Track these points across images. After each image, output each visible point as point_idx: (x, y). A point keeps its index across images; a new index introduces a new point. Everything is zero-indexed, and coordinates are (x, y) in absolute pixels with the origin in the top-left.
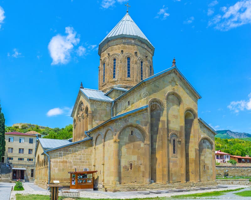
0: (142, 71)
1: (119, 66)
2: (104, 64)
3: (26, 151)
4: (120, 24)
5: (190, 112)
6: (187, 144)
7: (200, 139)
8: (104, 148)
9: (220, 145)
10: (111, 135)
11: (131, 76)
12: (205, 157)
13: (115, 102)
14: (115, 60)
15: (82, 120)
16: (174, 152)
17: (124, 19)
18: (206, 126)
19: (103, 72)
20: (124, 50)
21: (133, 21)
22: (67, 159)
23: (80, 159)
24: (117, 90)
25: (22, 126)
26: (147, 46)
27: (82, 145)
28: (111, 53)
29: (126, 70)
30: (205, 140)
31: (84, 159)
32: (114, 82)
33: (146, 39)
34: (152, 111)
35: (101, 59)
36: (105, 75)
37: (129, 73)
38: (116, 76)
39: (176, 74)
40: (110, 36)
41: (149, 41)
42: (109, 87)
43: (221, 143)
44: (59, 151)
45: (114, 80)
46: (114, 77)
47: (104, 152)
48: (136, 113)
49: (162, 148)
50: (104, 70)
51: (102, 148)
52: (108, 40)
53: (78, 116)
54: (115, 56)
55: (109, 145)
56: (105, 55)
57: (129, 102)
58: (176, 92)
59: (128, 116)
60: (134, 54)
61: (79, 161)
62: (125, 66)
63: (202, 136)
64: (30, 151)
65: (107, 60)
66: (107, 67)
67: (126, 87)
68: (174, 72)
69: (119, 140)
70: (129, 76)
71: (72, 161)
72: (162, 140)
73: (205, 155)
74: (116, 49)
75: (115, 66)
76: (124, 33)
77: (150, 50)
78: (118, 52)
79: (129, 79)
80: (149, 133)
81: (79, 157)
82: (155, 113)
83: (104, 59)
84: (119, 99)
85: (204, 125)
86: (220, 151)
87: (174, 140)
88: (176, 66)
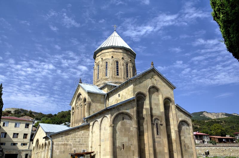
0: (127, 70)
1: (110, 68)
2: (98, 65)
3: (21, 136)
4: (110, 39)
5: (168, 100)
6: (168, 127)
7: (179, 122)
8: (100, 132)
9: (198, 126)
10: (106, 121)
11: (120, 75)
12: (185, 137)
13: (107, 94)
14: (107, 63)
15: (80, 108)
16: (158, 134)
17: (113, 35)
18: (182, 111)
19: (97, 71)
20: (113, 56)
21: (119, 36)
22: (68, 142)
23: (79, 142)
24: (109, 85)
25: (15, 111)
26: (131, 53)
27: (81, 129)
28: (104, 58)
29: (116, 70)
30: (183, 123)
31: (83, 142)
32: (106, 79)
33: (130, 48)
34: (138, 101)
35: (95, 61)
36: (99, 73)
37: (118, 73)
38: (108, 74)
39: (155, 72)
40: (103, 47)
41: (132, 49)
42: (102, 82)
43: (199, 124)
44: (60, 135)
45: (106, 77)
46: (106, 75)
47: (100, 135)
48: (126, 103)
49: (148, 131)
50: (98, 70)
51: (99, 132)
52: (102, 49)
53: (77, 105)
54: (107, 60)
55: (104, 129)
56: (99, 59)
57: (119, 95)
58: (155, 85)
59: (120, 106)
60: (121, 59)
61: (78, 143)
62: (115, 68)
63: (180, 119)
64: (25, 136)
65: (101, 63)
66: (101, 68)
67: (116, 83)
68: (153, 71)
69: (113, 125)
70: (118, 75)
71: (72, 143)
72: (147, 124)
73: (184, 136)
74: (108, 56)
75: (107, 67)
76: (114, 45)
77: (133, 55)
78: (110, 57)
79: (118, 77)
80: (137, 119)
81: (78, 140)
82: (140, 102)
83: (99, 62)
84: (111, 92)
85: (181, 110)
86: (199, 132)
87: (157, 124)
88: (154, 67)
